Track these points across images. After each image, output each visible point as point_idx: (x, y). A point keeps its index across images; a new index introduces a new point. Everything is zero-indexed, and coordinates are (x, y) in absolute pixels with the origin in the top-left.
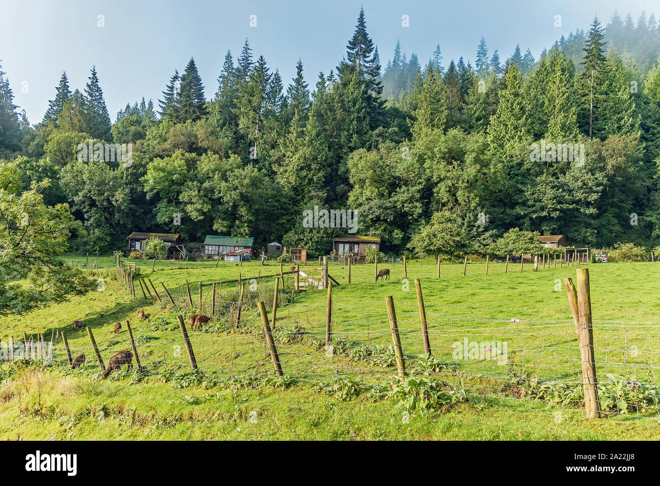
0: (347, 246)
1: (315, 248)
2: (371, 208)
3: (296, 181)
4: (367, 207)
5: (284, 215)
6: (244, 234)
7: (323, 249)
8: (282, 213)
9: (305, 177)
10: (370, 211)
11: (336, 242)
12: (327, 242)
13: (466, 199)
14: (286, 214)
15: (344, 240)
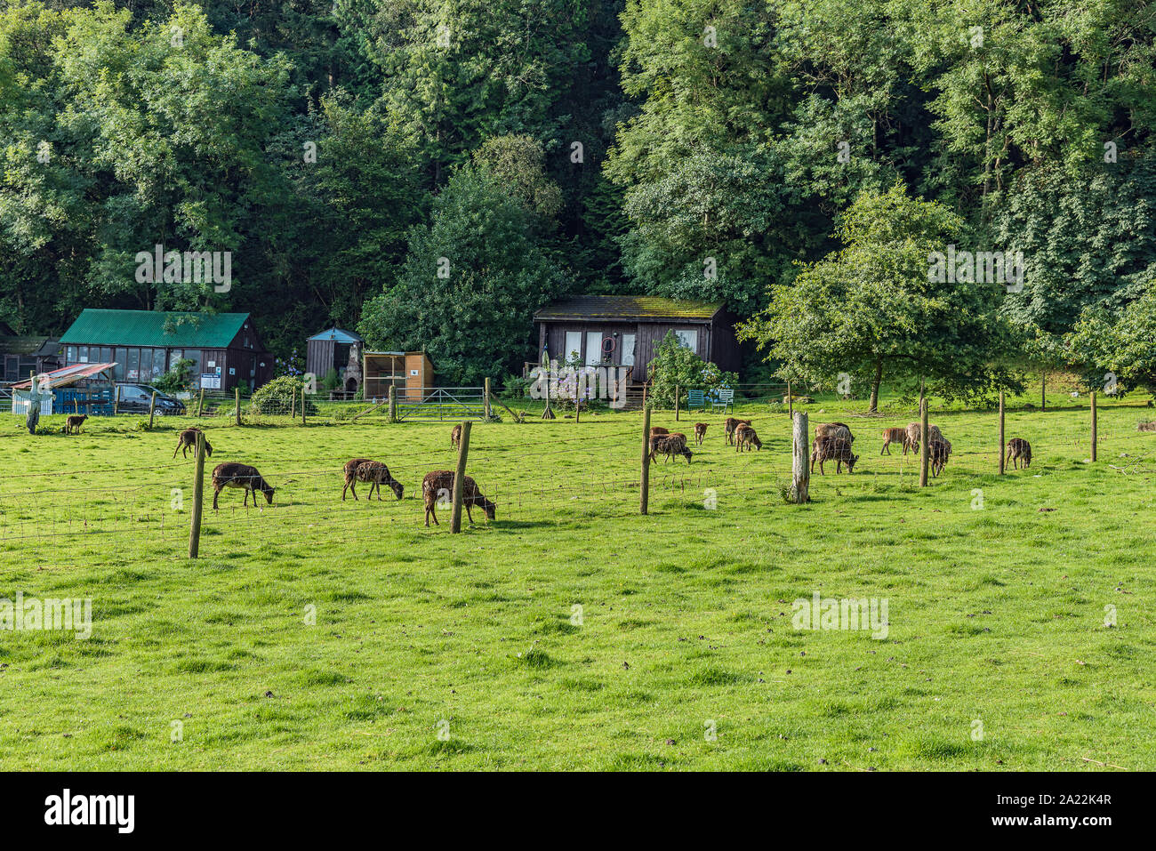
0: (596, 341)
1: (462, 346)
2: (680, 191)
3: (441, 98)
4: (667, 185)
5: (375, 224)
6: (195, 300)
7: (497, 355)
8: (365, 219)
9: (480, 79)
10: (677, 201)
11: (551, 326)
12: (514, 326)
13: (1045, 134)
14: (386, 224)
15: (577, 317)
